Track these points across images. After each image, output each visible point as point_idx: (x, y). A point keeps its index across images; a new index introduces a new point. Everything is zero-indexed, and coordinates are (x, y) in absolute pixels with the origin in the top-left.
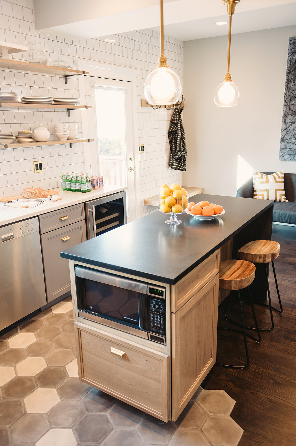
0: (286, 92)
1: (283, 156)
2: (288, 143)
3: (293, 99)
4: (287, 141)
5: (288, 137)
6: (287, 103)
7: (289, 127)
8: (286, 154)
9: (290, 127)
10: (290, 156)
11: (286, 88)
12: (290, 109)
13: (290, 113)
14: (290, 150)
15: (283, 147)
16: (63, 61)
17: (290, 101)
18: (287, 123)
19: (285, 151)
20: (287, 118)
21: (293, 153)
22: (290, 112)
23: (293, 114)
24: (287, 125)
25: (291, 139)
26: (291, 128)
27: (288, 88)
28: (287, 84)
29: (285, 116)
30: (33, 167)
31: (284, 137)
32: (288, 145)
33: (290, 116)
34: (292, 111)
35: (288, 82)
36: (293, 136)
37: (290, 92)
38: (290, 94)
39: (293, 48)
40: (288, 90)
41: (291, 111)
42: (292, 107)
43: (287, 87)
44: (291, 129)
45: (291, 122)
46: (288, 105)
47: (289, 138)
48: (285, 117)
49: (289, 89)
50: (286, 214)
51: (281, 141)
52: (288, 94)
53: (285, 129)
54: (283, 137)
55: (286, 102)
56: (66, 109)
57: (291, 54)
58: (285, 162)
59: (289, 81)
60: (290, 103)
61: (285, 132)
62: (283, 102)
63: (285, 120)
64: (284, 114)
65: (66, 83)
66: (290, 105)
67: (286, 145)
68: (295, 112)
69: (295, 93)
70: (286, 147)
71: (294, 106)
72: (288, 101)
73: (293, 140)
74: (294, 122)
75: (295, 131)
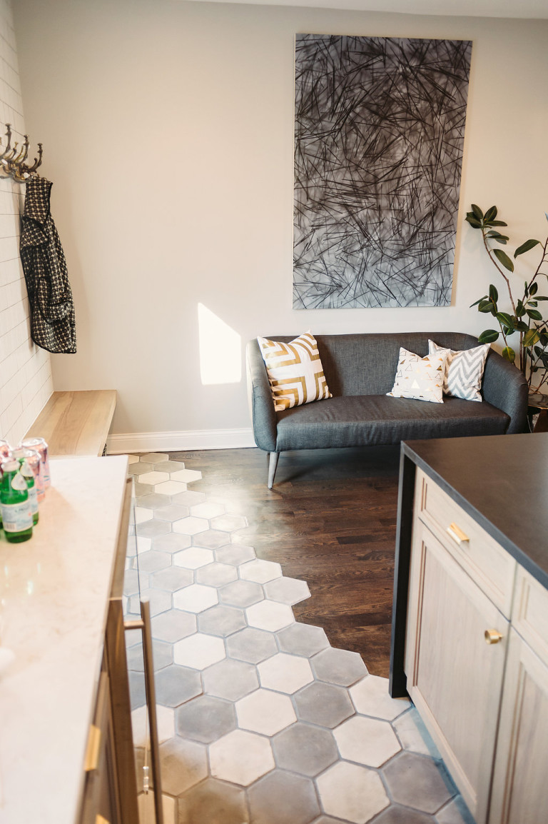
0: (297, 157)
1: (301, 299)
2: (308, 270)
3: (313, 175)
4: (307, 266)
5: (308, 258)
6: (300, 182)
7: (308, 236)
8: (306, 294)
9: (311, 237)
10: (315, 299)
11: (298, 150)
12: (308, 198)
13: (310, 206)
14: (315, 286)
15: (300, 279)
17: (308, 179)
18: (305, 228)
19: (305, 289)
20: (303, 217)
21: (320, 293)
22: (309, 204)
23: (314, 207)
24: (303, 233)
25: (315, 261)
26: (314, 238)
27: (300, 150)
28: (298, 140)
29: (300, 211)
31: (301, 258)
32: (309, 276)
33: (309, 212)
34: (313, 201)
35: (300, 135)
36: (318, 257)
37: (305, 158)
38: (306, 164)
39: (306, 60)
40: (300, 153)
41: (310, 202)
42: (312, 192)
43: (300, 148)
44: (314, 241)
45: (313, 226)
46: (303, 188)
47: (310, 259)
48: (298, 213)
49: (302, 150)
50: (371, 427)
51: (296, 267)
52: (301, 163)
53: (302, 241)
54: (298, 258)
55: (298, 180)
57: (303, 73)
58: (305, 311)
59: (302, 135)
60: (307, 184)
61: (302, 246)
62: (293, 180)
63: (300, 221)
64: (297, 208)
66: (307, 188)
67: (307, 275)
68: (319, 204)
69: (316, 162)
70: (306, 281)
71: (315, 191)
72: (304, 178)
73: (319, 265)
74: (319, 226)
75: (321, 246)
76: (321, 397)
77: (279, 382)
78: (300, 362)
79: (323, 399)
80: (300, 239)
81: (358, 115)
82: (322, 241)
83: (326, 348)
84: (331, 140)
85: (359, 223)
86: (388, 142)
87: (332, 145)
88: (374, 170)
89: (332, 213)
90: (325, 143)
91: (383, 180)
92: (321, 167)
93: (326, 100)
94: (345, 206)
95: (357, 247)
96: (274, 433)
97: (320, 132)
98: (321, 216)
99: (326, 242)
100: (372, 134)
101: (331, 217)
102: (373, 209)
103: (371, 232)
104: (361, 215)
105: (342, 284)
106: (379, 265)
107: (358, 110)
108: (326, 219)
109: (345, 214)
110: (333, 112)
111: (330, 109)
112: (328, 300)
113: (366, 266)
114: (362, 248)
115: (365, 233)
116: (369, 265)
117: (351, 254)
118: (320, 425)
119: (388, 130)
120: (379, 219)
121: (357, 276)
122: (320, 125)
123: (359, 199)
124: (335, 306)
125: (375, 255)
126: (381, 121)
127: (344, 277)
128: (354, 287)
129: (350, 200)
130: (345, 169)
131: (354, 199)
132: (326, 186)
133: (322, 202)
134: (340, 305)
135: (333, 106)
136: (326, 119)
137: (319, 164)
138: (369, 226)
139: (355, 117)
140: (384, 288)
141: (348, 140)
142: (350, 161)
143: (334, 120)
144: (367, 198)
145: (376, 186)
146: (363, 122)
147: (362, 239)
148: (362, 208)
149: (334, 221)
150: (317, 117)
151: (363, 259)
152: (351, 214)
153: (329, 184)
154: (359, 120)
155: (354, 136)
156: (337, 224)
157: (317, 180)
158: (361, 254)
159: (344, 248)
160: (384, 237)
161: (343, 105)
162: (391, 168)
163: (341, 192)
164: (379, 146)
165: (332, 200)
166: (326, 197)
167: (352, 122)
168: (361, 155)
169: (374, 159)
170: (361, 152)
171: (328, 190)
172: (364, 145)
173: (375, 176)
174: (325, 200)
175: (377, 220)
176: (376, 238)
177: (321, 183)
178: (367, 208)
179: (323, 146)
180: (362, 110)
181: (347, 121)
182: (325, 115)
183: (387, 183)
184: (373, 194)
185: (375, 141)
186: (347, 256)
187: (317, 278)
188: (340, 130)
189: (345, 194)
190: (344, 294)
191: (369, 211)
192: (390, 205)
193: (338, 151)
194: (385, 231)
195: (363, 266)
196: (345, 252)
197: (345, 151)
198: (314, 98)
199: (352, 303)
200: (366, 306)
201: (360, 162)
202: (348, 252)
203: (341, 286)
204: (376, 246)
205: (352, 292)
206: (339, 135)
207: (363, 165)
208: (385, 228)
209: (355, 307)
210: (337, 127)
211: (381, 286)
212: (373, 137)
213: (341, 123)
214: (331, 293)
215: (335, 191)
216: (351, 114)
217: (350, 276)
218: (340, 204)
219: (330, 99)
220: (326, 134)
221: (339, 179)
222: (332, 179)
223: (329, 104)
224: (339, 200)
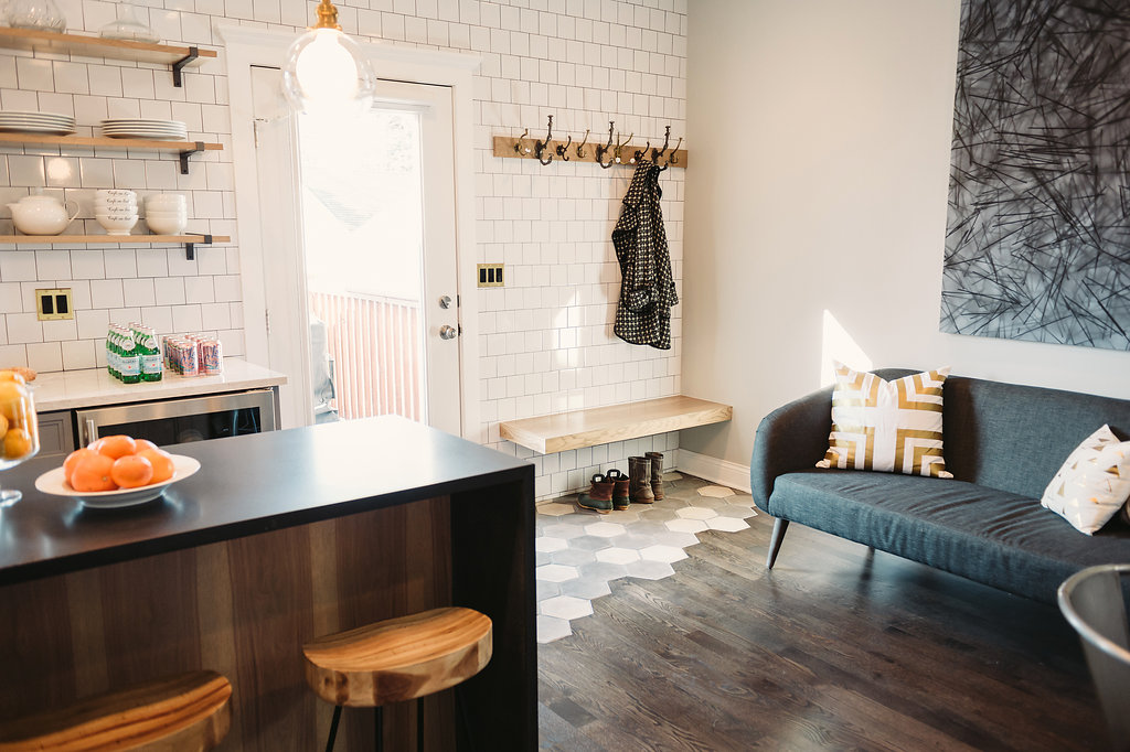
0: (958, 101)
2: (966, 273)
3: (980, 127)
4: (963, 266)
5: (966, 253)
6: (961, 139)
7: (969, 220)
8: (960, 310)
9: (972, 221)
10: (974, 320)
11: (960, 91)
12: (972, 161)
13: (973, 174)
14: (975, 298)
15: (952, 287)
16: (138, 24)
17: (973, 132)
18: (964, 208)
19: (958, 302)
20: (962, 190)
21: (982, 310)
22: (973, 171)
23: (980, 174)
24: (962, 214)
25: (977, 260)
26: (977, 224)
27: (963, 92)
28: (962, 77)
29: (958, 182)
30: (34, 305)
31: (955, 253)
32: (967, 282)
33: (973, 183)
34: (979, 166)
35: (964, 69)
36: (982, 253)
37: (970, 102)
38: (971, 110)
40: (963, 95)
41: (973, 167)
42: (977, 153)
43: (963, 89)
44: (978, 227)
45: (976, 204)
46: (965, 147)
47: (969, 256)
48: (955, 186)
49: (966, 91)
51: (947, 267)
52: (964, 109)
53: (958, 227)
54: (951, 253)
55: (958, 136)
56: (173, 154)
58: (957, 337)
59: (967, 68)
60: (971, 141)
61: (958, 236)
62: (950, 135)
63: (957, 198)
64: (953, 177)
65: (178, 83)
66: (971, 146)
67: (963, 280)
68: (989, 169)
69: (987, 105)
70: (962, 289)
71: (983, 150)
72: (964, 137)
73: (984, 266)
74: (987, 204)
75: (988, 235)
80: (955, 226)
81: (1061, 20)
82: (991, 228)
84: (1012, 67)
85: (1056, 198)
86: (1117, 55)
87: (1015, 76)
88: (1088, 107)
89: (1009, 182)
90: (1003, 75)
91: (1102, 122)
92: (994, 112)
93: (1006, 10)
94: (1032, 170)
95: (1051, 238)
96: (769, 489)
97: (995, 59)
98: (991, 189)
99: (997, 230)
100: (1085, 48)
101: (1007, 189)
102: (1085, 173)
103: (1077, 212)
104: (1061, 183)
105: (1022, 299)
106: (1092, 271)
107: (1061, 13)
108: (999, 192)
109: (1030, 183)
110: (1017, 25)
111: (1013, 21)
112: (995, 324)
113: (1065, 271)
114: (1059, 240)
115: (1066, 214)
116: (1072, 270)
117: (1039, 250)
119: (1119, 34)
120: (1094, 189)
121: (1048, 288)
122: (996, 49)
123: (1057, 158)
124: (1008, 334)
125: (1083, 252)
126: (1103, 23)
127: (1024, 288)
128: (1041, 305)
129: (1040, 160)
130: (1034, 111)
131: (1048, 157)
132: (1001, 141)
133: (994, 167)
134: (1015, 333)
135: (1018, 16)
136: (1006, 38)
137: (991, 108)
138: (1075, 202)
139: (1056, 26)
140: (1100, 313)
141: (1042, 65)
142: (1043, 97)
143: (1019, 37)
144: (1073, 155)
145: (1090, 135)
146: (1071, 30)
147: (1061, 226)
148: (1063, 173)
149: (1011, 196)
150: (992, 38)
151: (1060, 259)
152: (1042, 183)
153: (1007, 137)
154: (1062, 28)
155: (1052, 56)
156: (1018, 199)
157: (987, 132)
158: (1057, 250)
159: (1027, 239)
160: (1103, 220)
161: (1035, 10)
162: (1122, 100)
163: (1025, 148)
164: (1100, 64)
165: (1010, 162)
166: (1001, 158)
167: (1051, 35)
168: (1064, 85)
169: (1088, 88)
170: (1063, 80)
171: (1004, 147)
172: (1071, 67)
173: (1090, 117)
174: (998, 163)
175: (1089, 191)
176: (1088, 223)
177: (993, 137)
178: (1072, 172)
179: (999, 80)
180: (1070, 13)
181: (1042, 34)
182: (1004, 32)
183: (1113, 127)
184: (1084, 148)
185: (1091, 57)
186: (1031, 253)
187: (979, 286)
188: (1028, 50)
189: (1032, 151)
190: (1023, 316)
191: (1076, 176)
192: (1119, 164)
193: (1023, 84)
194: (1106, 211)
195: (1061, 271)
196: (1029, 246)
197: (1036, 82)
198: (988, 10)
199: (1038, 333)
200: (1063, 340)
201: (1063, 95)
202: (1033, 245)
203: (1018, 302)
204: (1087, 237)
205: (1038, 314)
206: (1027, 59)
207: (1068, 101)
208: (1105, 204)
209: (1042, 340)
210: (1024, 47)
211: (1093, 306)
212: (1088, 52)
213: (1031, 39)
214: (1000, 312)
215: (1016, 148)
216: (1048, 23)
217: (1035, 286)
218: (1022, 168)
219: (1015, 6)
220: (1004, 61)
221: (1022, 128)
222: (1011, 130)
223: (1012, 15)
224: (1020, 162)
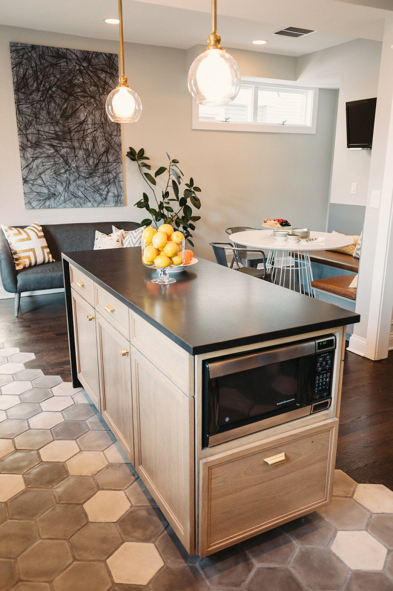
0: (18, 115)
1: (30, 203)
2: (33, 185)
3: (29, 127)
4: (31, 182)
6: (22, 131)
7: (30, 164)
8: (33, 199)
9: (32, 164)
10: (39, 203)
11: (18, 111)
12: (28, 140)
13: (29, 145)
14: (38, 194)
15: (28, 190)
17: (27, 129)
18: (28, 159)
19: (32, 197)
20: (26, 152)
21: (42, 198)
23: (32, 146)
24: (27, 162)
25: (36, 179)
26: (34, 165)
27: (19, 112)
28: (18, 105)
29: (23, 148)
31: (27, 177)
33: (30, 149)
34: (32, 143)
35: (18, 102)
36: (38, 177)
37: (23, 117)
38: (24, 119)
39: (17, 58)
40: (20, 113)
41: (29, 143)
42: (30, 137)
43: (19, 110)
44: (34, 167)
45: (32, 158)
46: (24, 134)
47: (33, 178)
48: (22, 150)
51: (24, 183)
52: (21, 119)
53: (27, 167)
54: (25, 177)
55: (20, 130)
57: (16, 66)
58: (33, 211)
59: (20, 102)
60: (26, 132)
61: (26, 170)
62: (16, 129)
63: (24, 155)
64: (21, 146)
66: (27, 134)
67: (32, 187)
68: (36, 144)
69: (31, 119)
70: (32, 191)
71: (32, 137)
72: (23, 128)
73: (40, 182)
74: (37, 158)
75: (39, 170)
76: (47, 260)
77: (18, 252)
78: (31, 240)
79: (49, 262)
80: (25, 166)
81: (54, 92)
82: (40, 167)
83: (48, 232)
84: (39, 106)
85: (62, 156)
86: (75, 109)
87: (40, 110)
88: (68, 125)
89: (44, 150)
90: (35, 108)
91: (74, 131)
92: (34, 122)
93: (33, 83)
94: (52, 146)
95: (63, 171)
96: (15, 281)
97: (31, 101)
98: (37, 152)
99: (42, 168)
100: (64, 104)
101: (44, 152)
102: (70, 148)
103: (70, 162)
104: (63, 151)
105: (56, 193)
106: (78, 182)
107: (54, 89)
108: (41, 153)
109: (52, 151)
110: (38, 90)
111: (36, 88)
112: (48, 203)
113: (69, 182)
114: (66, 172)
115: (66, 162)
116: (71, 182)
117: (59, 175)
118: (44, 274)
119: (74, 102)
120: (74, 154)
121: (65, 189)
122: (31, 97)
123: (60, 142)
124: (53, 206)
125: (74, 175)
126: (69, 97)
127: (56, 189)
128: (63, 195)
129: (55, 142)
130: (49, 124)
131: (57, 142)
132: (39, 134)
133: (37, 143)
134: (55, 206)
135: (38, 86)
136: (34, 94)
137: (32, 120)
138: (69, 158)
139: (53, 94)
140: (82, 196)
141: (50, 107)
142: (52, 119)
143: (40, 94)
144: (66, 141)
145: (70, 135)
146: (58, 96)
147: (65, 166)
148: (63, 148)
149: (46, 155)
150: (28, 92)
151: (67, 178)
152: (56, 151)
153: (41, 132)
154: (55, 95)
155: (53, 104)
156: (48, 156)
157: (32, 130)
158: (65, 175)
159: (55, 171)
160: (79, 165)
161: (44, 86)
162: (78, 124)
163: (48, 137)
164: (69, 111)
165: (44, 142)
166: (40, 140)
167: (51, 96)
168: (59, 116)
169: (67, 118)
170: (58, 114)
171: (40, 136)
172: (60, 110)
173: (69, 129)
174: (39, 142)
175: (73, 155)
176: (74, 166)
177: (35, 132)
178: (66, 147)
179: (34, 110)
180: (57, 90)
181: (48, 95)
182: (33, 91)
183: (77, 133)
184: (69, 139)
185: (66, 108)
186: (57, 176)
187: (39, 190)
188: (44, 100)
189: (51, 139)
190: (57, 199)
191: (68, 149)
192: (81, 146)
193: (44, 113)
194: (79, 162)
195: (68, 182)
196: (55, 173)
197: (49, 113)
198: (25, 81)
199: (64, 205)
200: (72, 206)
201: (59, 120)
202: (57, 173)
203: (55, 194)
204: (74, 170)
205: (62, 198)
206: (44, 103)
207: (61, 122)
208: (78, 159)
209: (65, 207)
210: (42, 99)
211: (80, 194)
212: (65, 106)
213: (44, 96)
214: (49, 198)
215: (45, 137)
216: (50, 92)
217: (60, 188)
218: (49, 145)
219: (36, 82)
220: (35, 103)
221: (46, 129)
222: (42, 130)
223: (35, 85)
224: (48, 142)
